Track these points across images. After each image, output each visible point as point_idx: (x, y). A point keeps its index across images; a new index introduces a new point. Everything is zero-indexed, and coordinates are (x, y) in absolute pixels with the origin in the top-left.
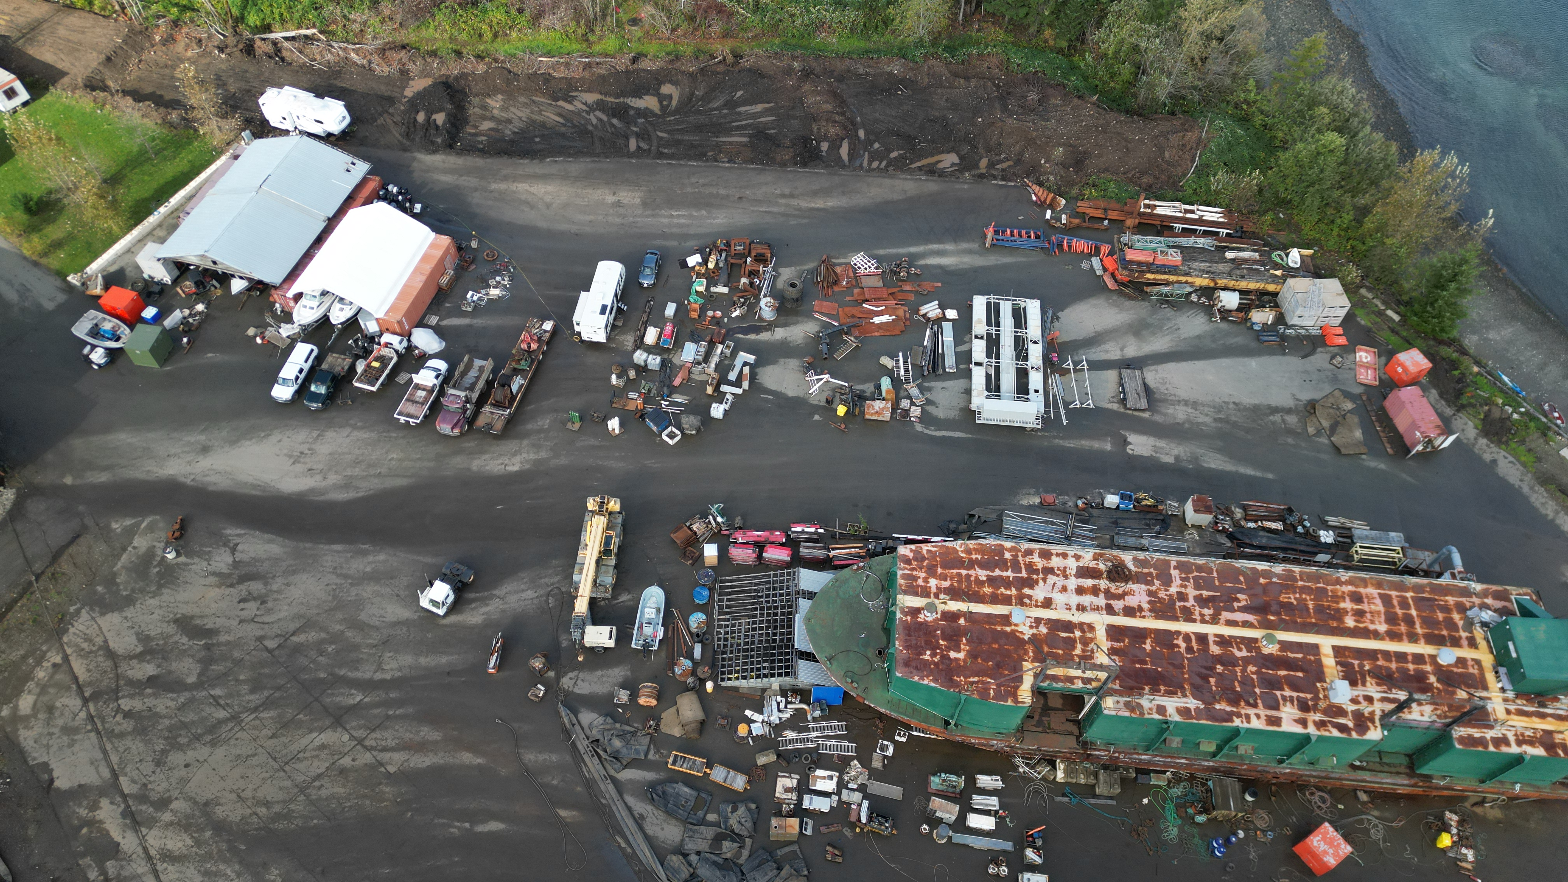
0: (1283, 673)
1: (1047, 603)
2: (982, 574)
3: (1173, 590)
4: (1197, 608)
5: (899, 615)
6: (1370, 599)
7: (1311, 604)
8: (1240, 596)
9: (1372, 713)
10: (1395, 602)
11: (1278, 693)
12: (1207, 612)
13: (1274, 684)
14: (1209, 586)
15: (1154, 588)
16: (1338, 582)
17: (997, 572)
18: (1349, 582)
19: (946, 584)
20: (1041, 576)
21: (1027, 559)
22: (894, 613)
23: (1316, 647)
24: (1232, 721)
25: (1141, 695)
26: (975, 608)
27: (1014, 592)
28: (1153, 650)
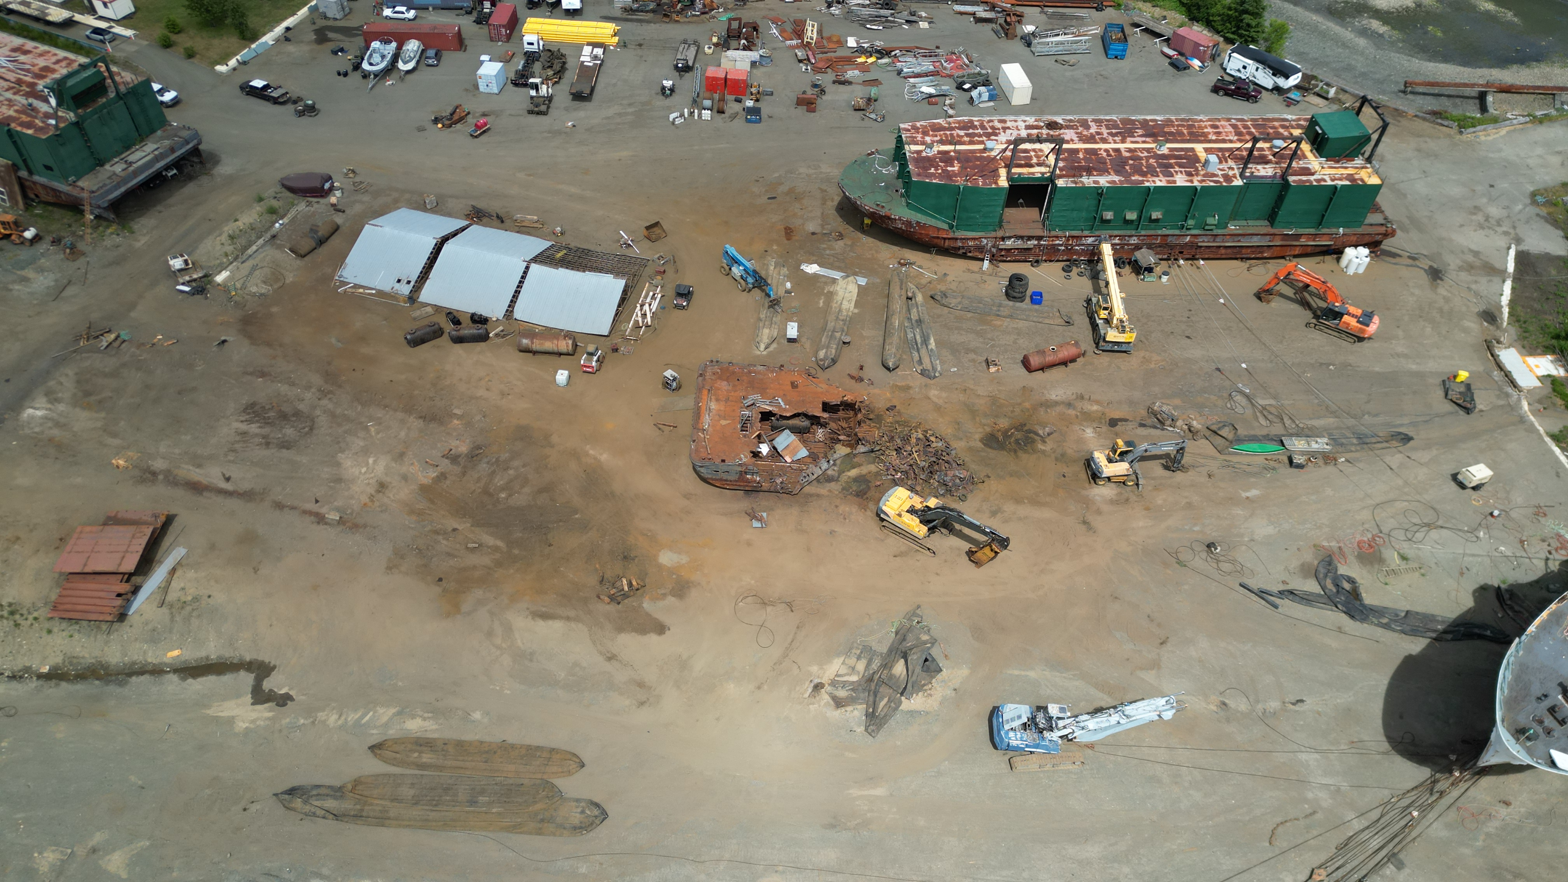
0: (1172, 161)
2: (962, 133)
3: (1092, 131)
4: (1111, 138)
5: (908, 154)
6: (1223, 127)
7: (1185, 132)
8: (1137, 131)
9: (1235, 174)
10: (1240, 127)
11: (1172, 170)
12: (1116, 138)
13: (1168, 166)
14: (1116, 126)
15: (1079, 131)
16: (1201, 121)
17: (971, 131)
18: (1209, 120)
19: (938, 138)
20: (1001, 131)
21: (991, 124)
22: (905, 154)
23: (1193, 149)
24: (1144, 184)
25: (1081, 176)
26: (958, 147)
27: (984, 138)
28: (1085, 157)
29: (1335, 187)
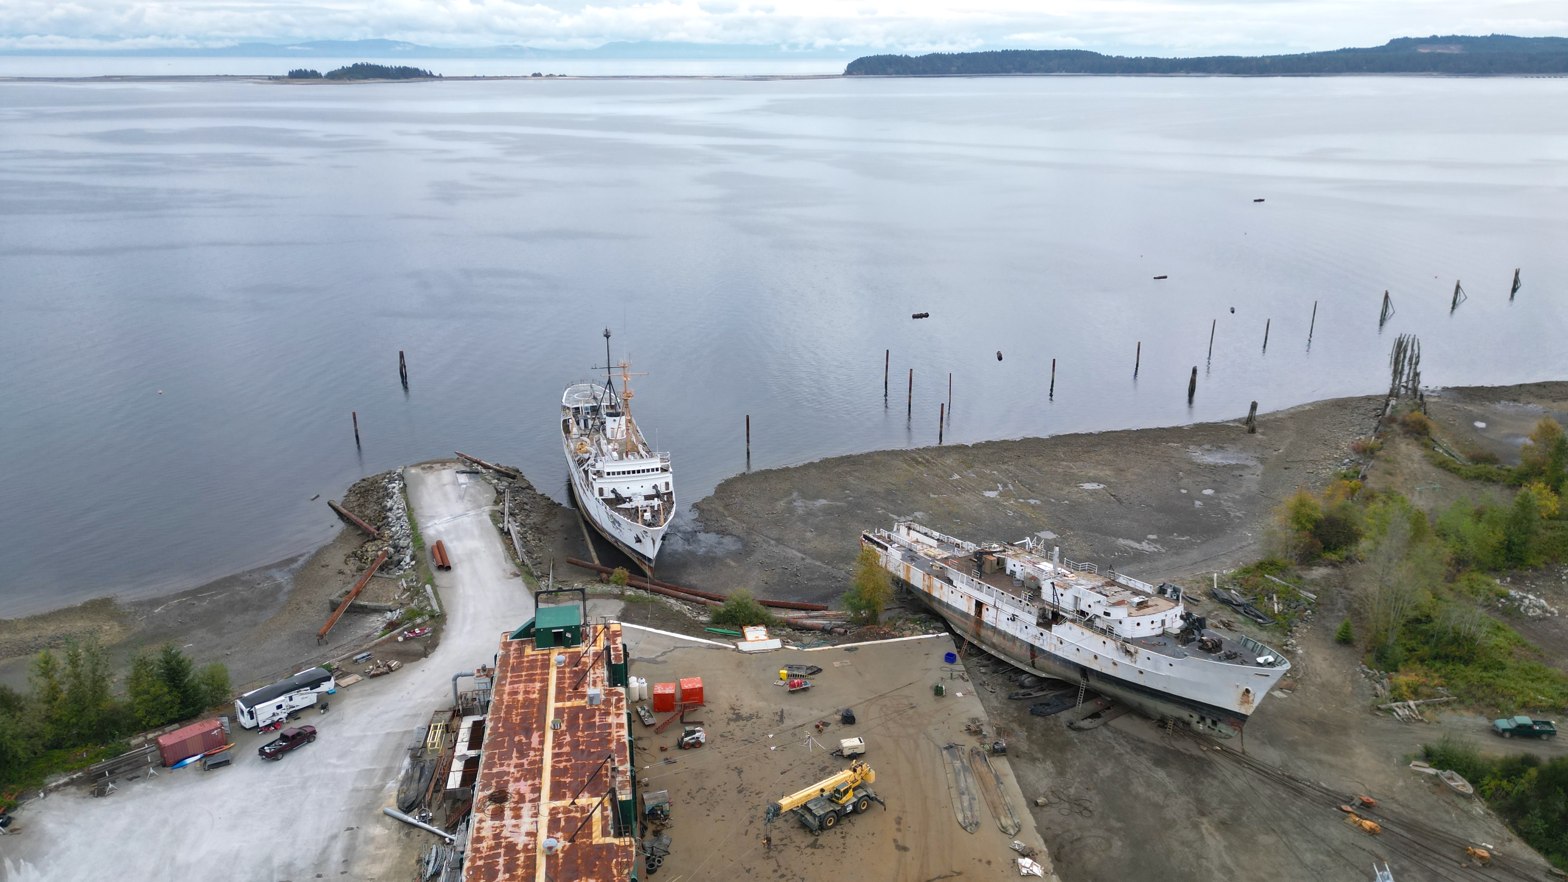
0: (581, 722)
1: (533, 835)
3: (512, 770)
4: (529, 758)
6: (514, 688)
8: (517, 739)
12: (532, 753)
13: (591, 726)
15: (512, 780)
16: (501, 701)
17: (501, 867)
18: (501, 696)
20: (503, 840)
21: (484, 851)
24: (624, 743)
27: (521, 855)
28: (570, 777)
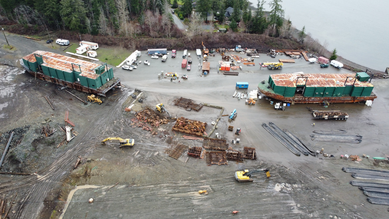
1: (294, 78)
2: (283, 76)
4: (315, 78)
5: (273, 81)
6: (338, 75)
7: (330, 76)
8: (320, 76)
9: (343, 85)
11: (329, 84)
14: (316, 75)
19: (279, 78)
20: (292, 76)
23: (333, 80)
25: (311, 85)
26: (284, 79)
27: (288, 78)
29: (364, 87)
